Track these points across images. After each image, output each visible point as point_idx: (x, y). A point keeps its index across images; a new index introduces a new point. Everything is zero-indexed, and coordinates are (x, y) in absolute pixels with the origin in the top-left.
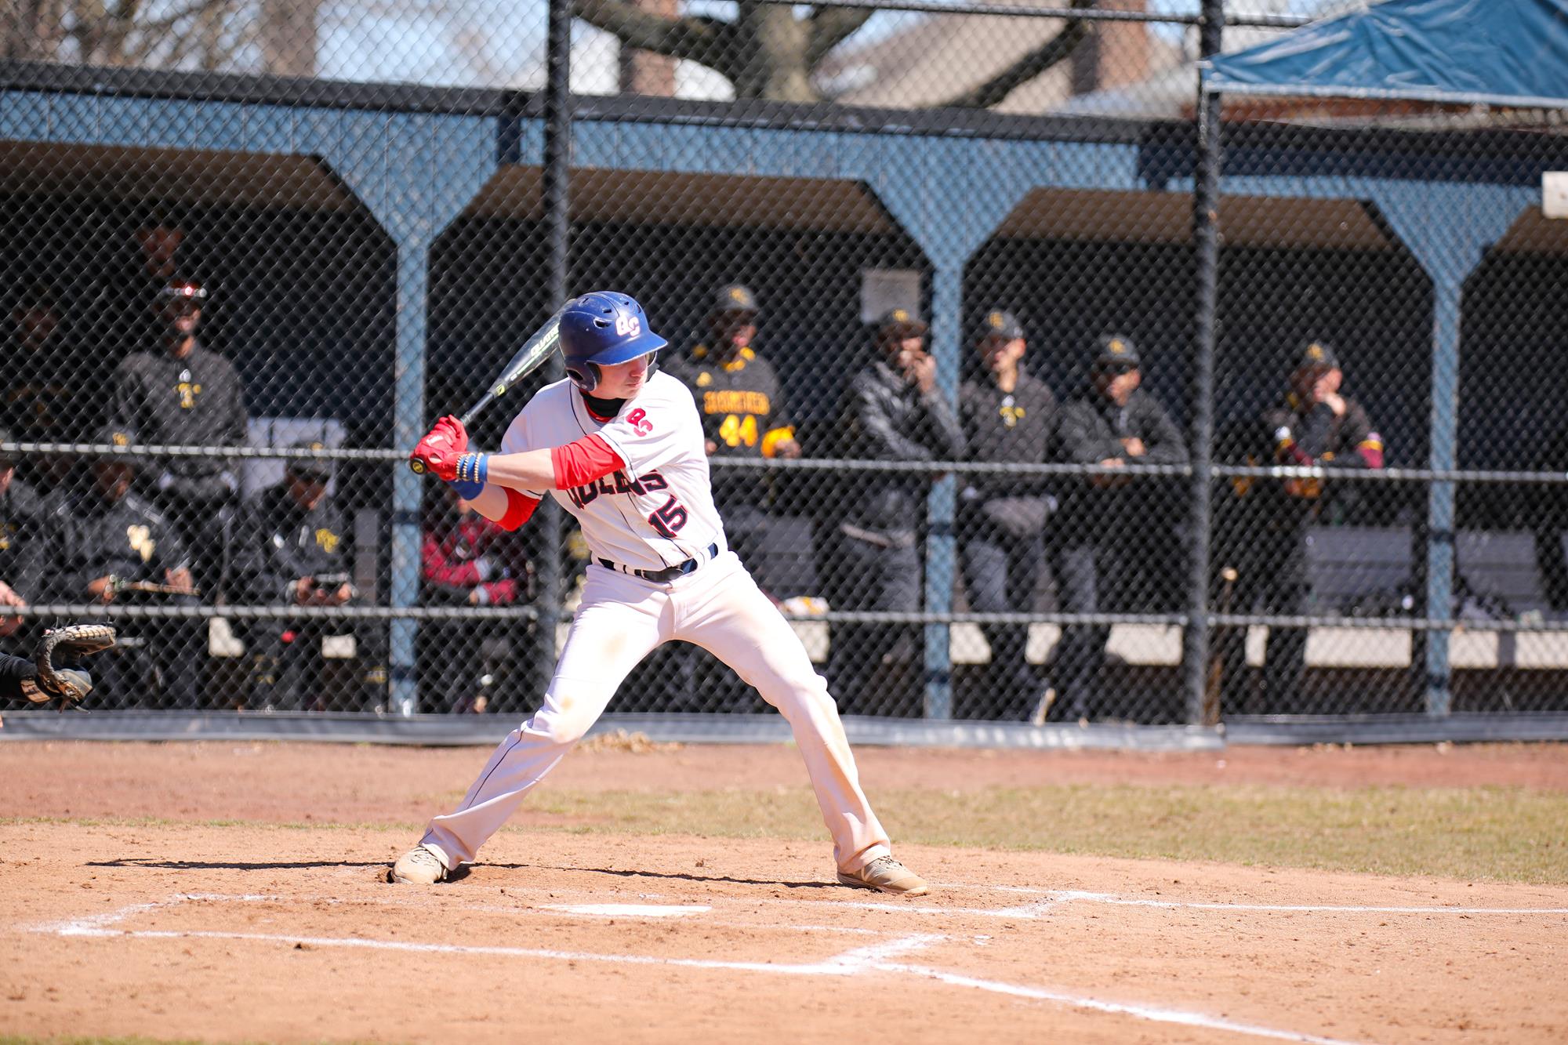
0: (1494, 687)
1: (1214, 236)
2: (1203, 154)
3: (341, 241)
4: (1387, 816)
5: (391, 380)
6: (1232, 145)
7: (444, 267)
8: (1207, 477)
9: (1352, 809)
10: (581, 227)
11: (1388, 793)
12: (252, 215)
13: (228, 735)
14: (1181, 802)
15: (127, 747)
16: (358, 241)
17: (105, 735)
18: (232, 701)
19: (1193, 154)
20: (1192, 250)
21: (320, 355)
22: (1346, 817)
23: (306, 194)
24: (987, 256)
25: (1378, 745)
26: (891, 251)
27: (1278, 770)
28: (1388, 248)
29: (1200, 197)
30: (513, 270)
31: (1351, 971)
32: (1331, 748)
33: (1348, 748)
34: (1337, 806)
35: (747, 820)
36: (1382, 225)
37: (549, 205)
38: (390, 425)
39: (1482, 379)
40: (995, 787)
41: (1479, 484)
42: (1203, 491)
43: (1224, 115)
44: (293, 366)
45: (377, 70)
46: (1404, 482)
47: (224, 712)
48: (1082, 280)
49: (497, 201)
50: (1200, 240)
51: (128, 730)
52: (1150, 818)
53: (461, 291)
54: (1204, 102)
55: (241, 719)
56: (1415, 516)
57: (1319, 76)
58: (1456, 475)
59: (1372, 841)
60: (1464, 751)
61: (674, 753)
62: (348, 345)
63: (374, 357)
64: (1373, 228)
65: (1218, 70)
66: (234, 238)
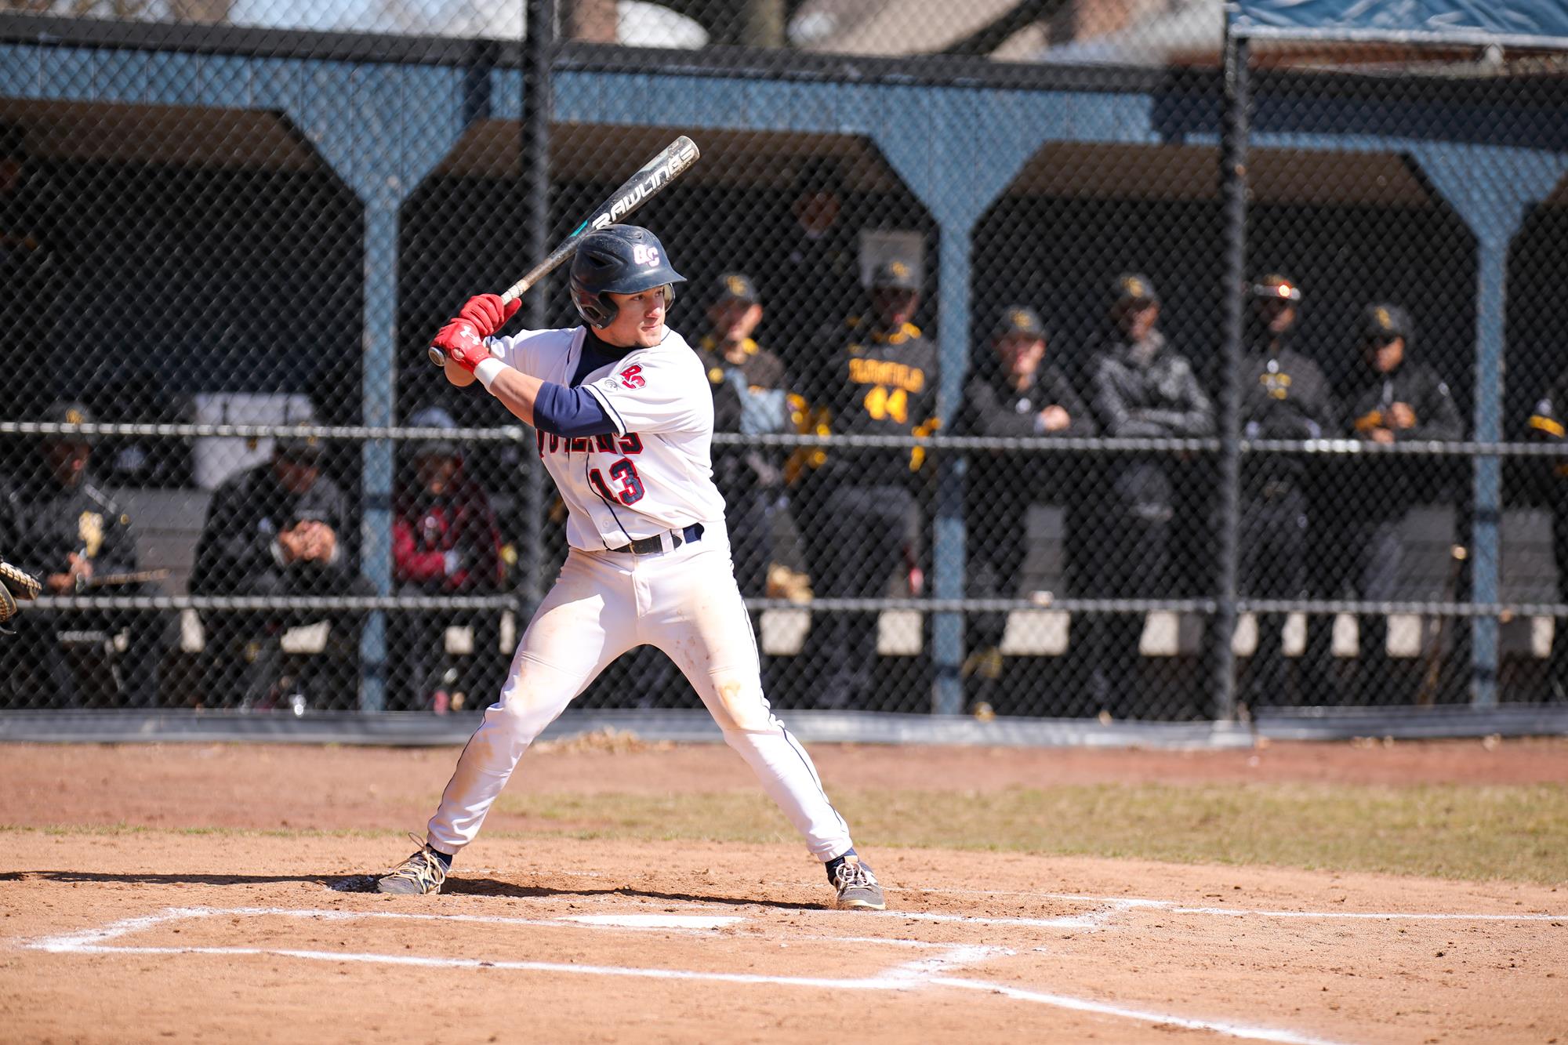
0: (1546, 677)
1: (1242, 193)
2: (1230, 104)
3: (304, 202)
4: (1443, 817)
5: (359, 352)
6: (1261, 93)
7: (416, 230)
8: (1235, 451)
9: (1405, 809)
10: (562, 186)
11: (1440, 791)
12: (208, 175)
13: (186, 735)
14: (1219, 802)
15: (77, 750)
16: (323, 203)
17: (53, 737)
18: (189, 699)
19: (1219, 103)
20: (1218, 207)
21: (283, 326)
22: (1399, 818)
23: (267, 151)
24: (998, 215)
25: (1421, 740)
26: (895, 210)
27: (1315, 768)
28: (1429, 204)
29: (1228, 151)
30: (490, 233)
31: (1445, 984)
32: (1369, 744)
33: (1389, 744)
34: (1387, 806)
35: (756, 825)
36: (1422, 179)
37: (529, 163)
38: (358, 401)
39: (1530, 345)
40: (1015, 788)
41: (1527, 458)
42: (1232, 467)
43: (1252, 61)
44: (253, 338)
45: (304, 16)
46: (1447, 457)
47: (182, 712)
48: (1100, 240)
49: (472, 159)
50: (1228, 197)
51: (78, 731)
52: (1188, 819)
53: (434, 255)
54: (1232, 47)
55: (200, 720)
56: (1460, 493)
57: (1356, 19)
58: (1503, 448)
59: (1432, 843)
60: (1513, 747)
61: (666, 752)
62: (313, 314)
63: (340, 327)
64: (1412, 182)
65: (1245, 12)
66: (189, 200)
